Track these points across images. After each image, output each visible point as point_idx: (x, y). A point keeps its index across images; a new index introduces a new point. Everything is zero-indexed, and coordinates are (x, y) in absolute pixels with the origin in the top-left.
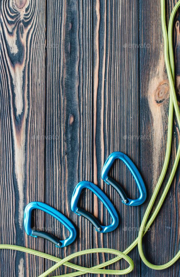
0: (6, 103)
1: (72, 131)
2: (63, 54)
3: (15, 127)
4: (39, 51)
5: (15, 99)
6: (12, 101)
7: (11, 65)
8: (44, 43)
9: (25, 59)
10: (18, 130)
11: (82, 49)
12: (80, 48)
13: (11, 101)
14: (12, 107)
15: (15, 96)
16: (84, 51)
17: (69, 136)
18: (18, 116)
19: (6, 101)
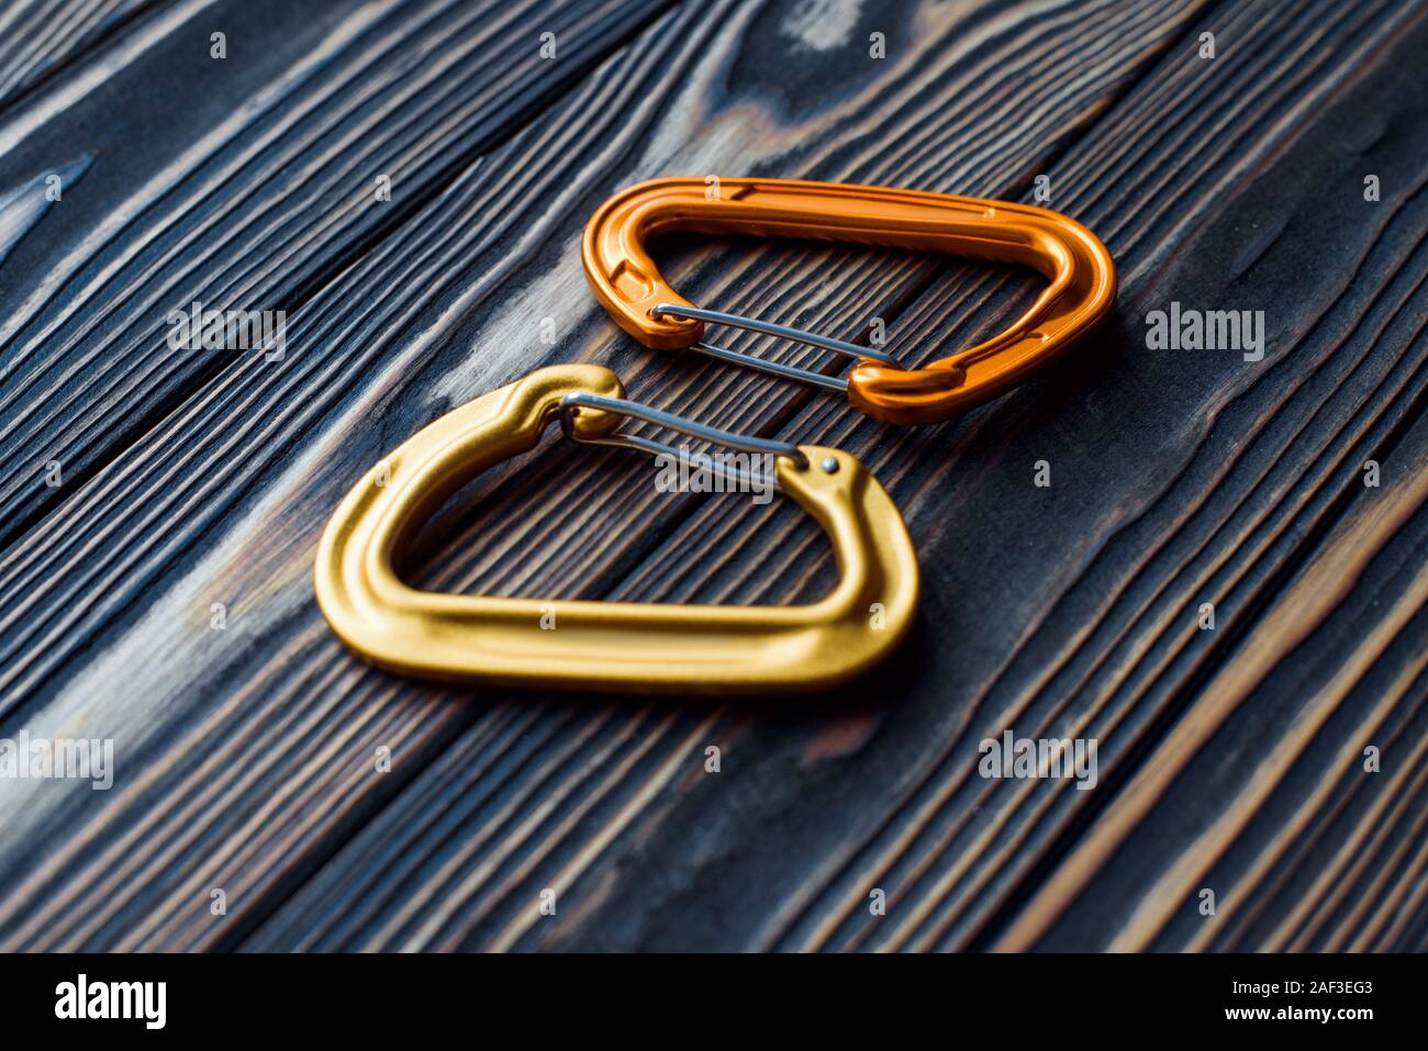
0: (434, 267)
1: (768, 823)
2: (1175, 250)
3: (332, 456)
4: (994, 126)
5: (522, 285)
6: (492, 283)
7: (713, 83)
8: (1081, 106)
9: (847, 109)
10: (325, 490)
11: (1357, 308)
12: (1348, 292)
13: (483, 281)
14: (445, 319)
15: (544, 273)
16: (1365, 330)
17: (705, 848)
18: (429, 400)
19: (446, 257)
